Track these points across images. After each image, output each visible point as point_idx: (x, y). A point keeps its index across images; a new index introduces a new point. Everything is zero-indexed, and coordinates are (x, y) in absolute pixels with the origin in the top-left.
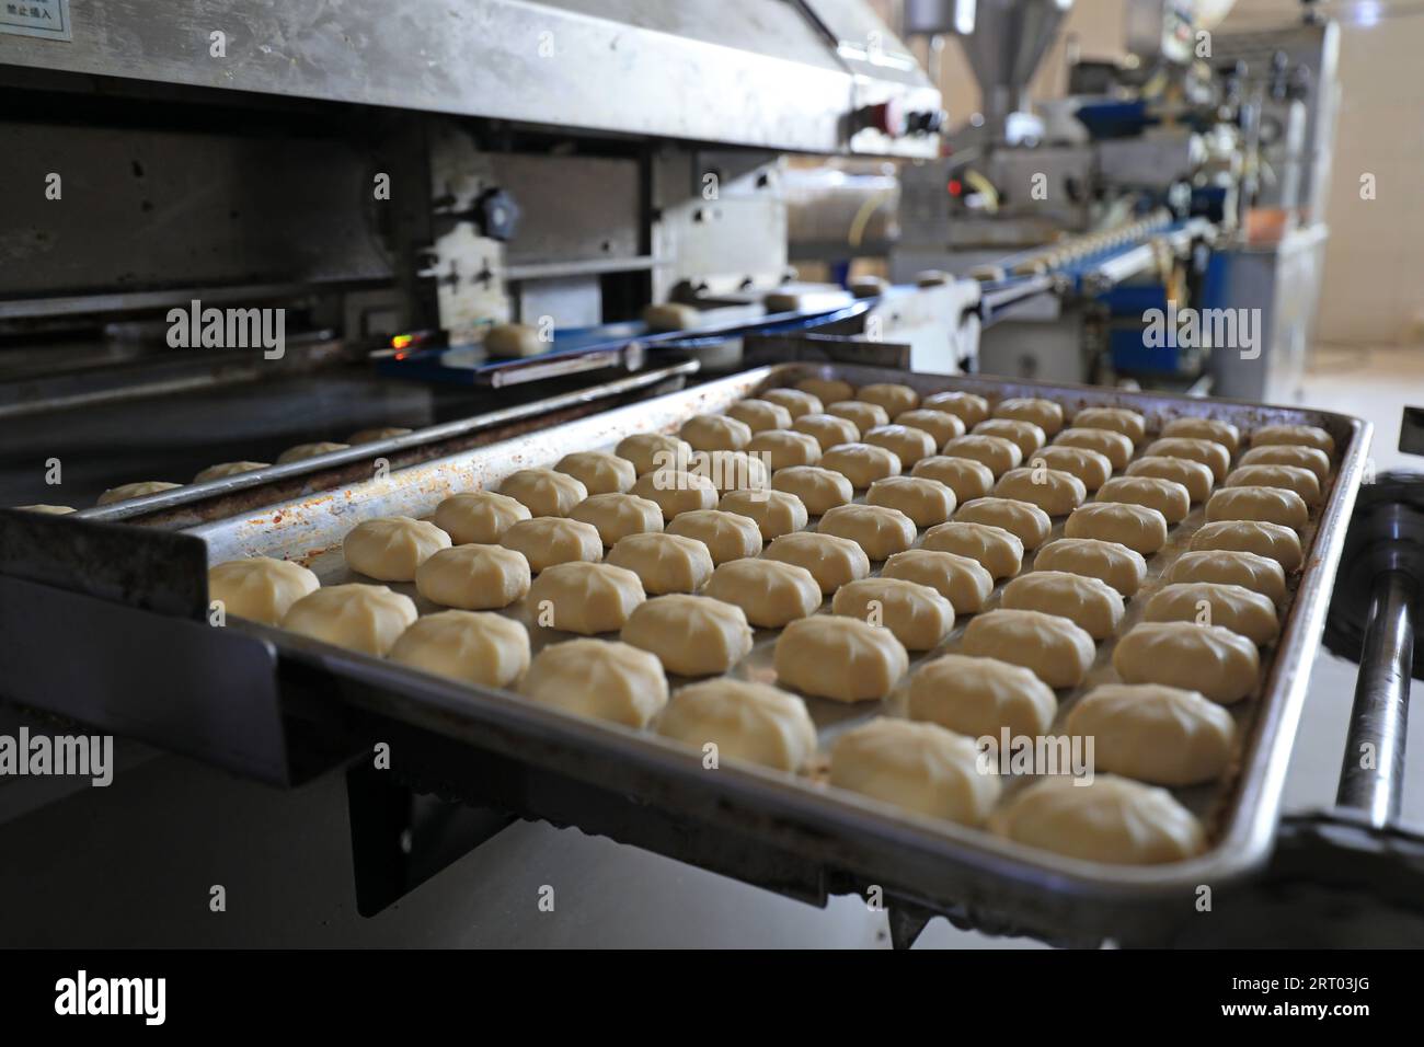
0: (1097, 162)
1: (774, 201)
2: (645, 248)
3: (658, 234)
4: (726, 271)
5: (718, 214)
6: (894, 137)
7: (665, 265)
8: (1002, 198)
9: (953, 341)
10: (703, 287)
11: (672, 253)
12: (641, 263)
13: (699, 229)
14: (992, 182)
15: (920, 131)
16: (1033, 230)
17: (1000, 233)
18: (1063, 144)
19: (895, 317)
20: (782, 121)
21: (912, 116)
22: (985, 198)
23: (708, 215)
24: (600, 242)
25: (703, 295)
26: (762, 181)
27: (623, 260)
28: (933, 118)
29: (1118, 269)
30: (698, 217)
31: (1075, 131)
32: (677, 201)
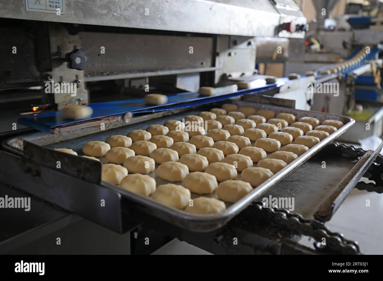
0: (354, 35)
1: (252, 49)
2: (213, 65)
3: (218, 60)
4: (236, 71)
5: (235, 54)
6: (291, 32)
7: (219, 70)
8: (322, 47)
9: (306, 94)
10: (230, 76)
11: (221, 66)
12: (212, 69)
13: (230, 58)
14: (318, 41)
15: (300, 31)
16: (332, 58)
17: (321, 58)
18: (343, 30)
19: (289, 88)
20: (258, 29)
21: (297, 25)
22: (316, 46)
23: (232, 54)
24: (200, 62)
25: (230, 78)
26: (249, 44)
27: (207, 68)
28: (304, 27)
29: (359, 72)
30: (230, 55)
31: (347, 26)
32: (224, 50)
